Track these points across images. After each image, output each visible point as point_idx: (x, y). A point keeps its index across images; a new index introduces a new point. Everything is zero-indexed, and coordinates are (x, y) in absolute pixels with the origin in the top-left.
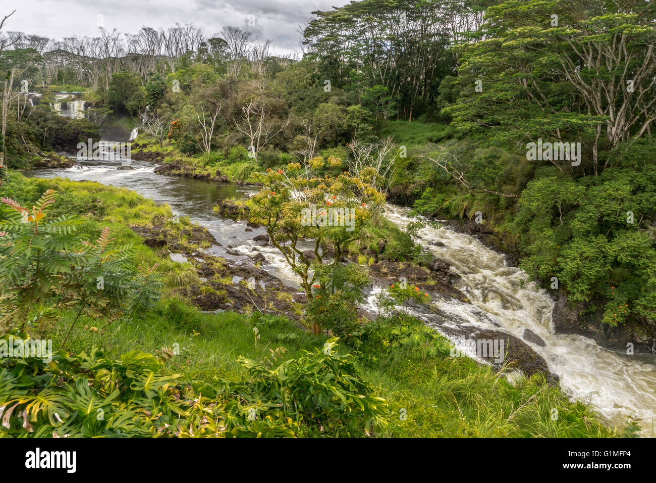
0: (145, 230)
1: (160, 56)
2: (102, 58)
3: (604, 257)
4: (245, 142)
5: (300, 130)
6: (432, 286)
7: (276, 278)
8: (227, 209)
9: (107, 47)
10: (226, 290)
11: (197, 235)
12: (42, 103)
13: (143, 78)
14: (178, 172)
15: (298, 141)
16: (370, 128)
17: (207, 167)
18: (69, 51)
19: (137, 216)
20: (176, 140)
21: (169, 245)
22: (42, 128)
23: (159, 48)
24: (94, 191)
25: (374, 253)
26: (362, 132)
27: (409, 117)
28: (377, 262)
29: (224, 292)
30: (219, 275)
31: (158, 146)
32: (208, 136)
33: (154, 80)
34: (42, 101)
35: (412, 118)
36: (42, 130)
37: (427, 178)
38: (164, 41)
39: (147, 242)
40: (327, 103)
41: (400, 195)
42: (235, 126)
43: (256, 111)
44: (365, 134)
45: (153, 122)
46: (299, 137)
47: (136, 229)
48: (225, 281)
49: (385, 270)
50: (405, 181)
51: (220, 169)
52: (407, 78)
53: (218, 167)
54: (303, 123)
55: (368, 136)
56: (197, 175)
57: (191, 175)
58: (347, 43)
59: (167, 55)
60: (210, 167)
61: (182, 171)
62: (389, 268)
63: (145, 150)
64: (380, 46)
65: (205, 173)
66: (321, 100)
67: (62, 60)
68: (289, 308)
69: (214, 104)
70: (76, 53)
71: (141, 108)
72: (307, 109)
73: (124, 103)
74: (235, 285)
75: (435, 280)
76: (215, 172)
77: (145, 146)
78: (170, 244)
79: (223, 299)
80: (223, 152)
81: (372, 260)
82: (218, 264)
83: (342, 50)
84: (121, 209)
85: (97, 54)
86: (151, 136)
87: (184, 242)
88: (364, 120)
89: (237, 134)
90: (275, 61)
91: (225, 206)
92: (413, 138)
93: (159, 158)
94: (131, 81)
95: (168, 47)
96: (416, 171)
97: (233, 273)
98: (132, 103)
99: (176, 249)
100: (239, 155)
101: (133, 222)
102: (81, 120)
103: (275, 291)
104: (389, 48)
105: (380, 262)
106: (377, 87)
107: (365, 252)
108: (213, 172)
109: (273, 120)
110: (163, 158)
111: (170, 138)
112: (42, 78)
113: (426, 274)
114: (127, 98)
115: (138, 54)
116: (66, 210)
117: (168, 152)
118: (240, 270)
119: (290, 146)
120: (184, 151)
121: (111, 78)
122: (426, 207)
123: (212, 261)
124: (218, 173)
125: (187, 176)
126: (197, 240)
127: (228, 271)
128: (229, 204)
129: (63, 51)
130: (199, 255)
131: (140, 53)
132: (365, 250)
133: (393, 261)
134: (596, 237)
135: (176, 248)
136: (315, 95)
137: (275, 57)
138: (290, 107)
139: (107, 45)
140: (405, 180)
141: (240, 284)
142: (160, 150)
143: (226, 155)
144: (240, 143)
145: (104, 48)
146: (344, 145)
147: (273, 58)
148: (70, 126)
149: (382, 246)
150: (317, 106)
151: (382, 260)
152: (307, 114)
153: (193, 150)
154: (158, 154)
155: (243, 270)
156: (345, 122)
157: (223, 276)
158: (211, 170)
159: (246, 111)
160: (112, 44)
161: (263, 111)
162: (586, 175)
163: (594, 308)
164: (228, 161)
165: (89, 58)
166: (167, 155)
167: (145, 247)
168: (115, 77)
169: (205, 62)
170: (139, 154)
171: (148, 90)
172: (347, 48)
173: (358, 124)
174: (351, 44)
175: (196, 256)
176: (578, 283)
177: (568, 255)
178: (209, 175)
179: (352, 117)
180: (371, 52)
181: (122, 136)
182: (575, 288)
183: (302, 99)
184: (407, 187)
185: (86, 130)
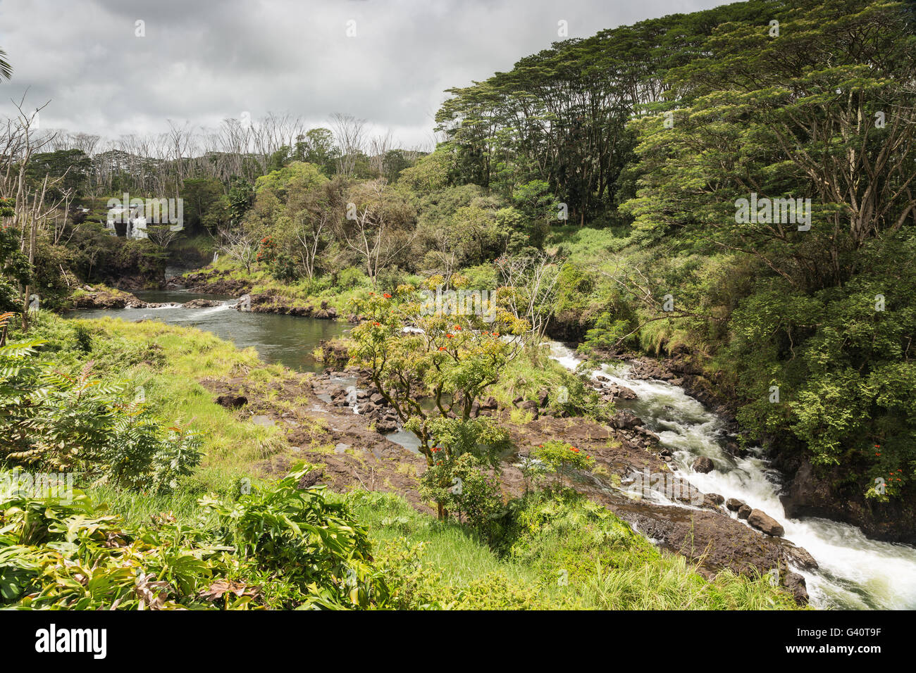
0: (219, 386)
1: (248, 154)
2: (171, 159)
3: (857, 399)
4: (360, 262)
5: (432, 244)
6: (614, 449)
7: (396, 444)
8: (333, 353)
9: (177, 145)
10: (326, 462)
11: (291, 389)
12: (90, 220)
13: (225, 184)
14: (269, 306)
15: (431, 258)
16: (526, 237)
17: (310, 297)
18: (128, 151)
19: (209, 365)
20: (268, 263)
21: (250, 404)
22: (87, 253)
23: (247, 144)
24: (154, 334)
25: (534, 406)
26: (515, 244)
27: (580, 220)
28: (536, 418)
29: (322, 465)
30: (317, 442)
31: (245, 272)
32: (310, 256)
33: (239, 185)
34: (89, 217)
35: (585, 221)
36: (87, 256)
37: (605, 302)
38: (253, 135)
39: (220, 401)
40: (469, 206)
41: (570, 326)
42: (346, 242)
43: (372, 221)
44: (520, 246)
45: (238, 241)
46: (432, 253)
47: (206, 383)
48: (326, 450)
49: (548, 430)
50: (575, 306)
51: (326, 299)
52: (576, 169)
53: (323, 297)
54: (437, 234)
55: (525, 248)
56: (295, 309)
57: (287, 309)
58: (493, 127)
59: (257, 152)
60: (313, 298)
61: (275, 305)
62: (553, 426)
63: (227, 279)
64: (538, 129)
65: (306, 306)
66: (460, 202)
67: (119, 165)
68: (412, 485)
69: (319, 214)
70: (136, 154)
71: (222, 223)
72: (442, 216)
73: (200, 217)
74: (339, 455)
75: (618, 441)
76: (320, 303)
77: (227, 272)
78: (253, 402)
79: (322, 476)
80: (330, 278)
81: (530, 415)
82: (317, 427)
83: (486, 136)
84: (190, 357)
85: (165, 155)
86: (236, 259)
87: (271, 398)
88: (519, 227)
89: (350, 252)
90: (400, 156)
91: (331, 349)
92: (586, 248)
93: (245, 288)
94: (209, 188)
95: (258, 143)
96: (592, 292)
97: (336, 439)
98: (210, 216)
99: (261, 408)
100: (352, 280)
101: (204, 374)
102: (141, 242)
103: (394, 463)
104: (548, 130)
105: (541, 418)
106: (534, 183)
107: (520, 404)
108: (317, 304)
109: (396, 232)
110: (251, 288)
111: (260, 260)
112: (91, 187)
113: (606, 433)
114: (203, 211)
115: (219, 153)
116: (112, 361)
117: (258, 279)
118: (347, 435)
119: (419, 265)
120: (278, 277)
121: (182, 184)
122: (602, 338)
123: (308, 424)
124: (324, 306)
125: (282, 311)
126: (290, 395)
127: (331, 436)
128: (336, 346)
129: (119, 152)
130: (291, 416)
131: (222, 151)
132: (520, 403)
133: (559, 417)
134: (843, 372)
135: (259, 408)
136: (452, 197)
137: (400, 151)
138: (419, 213)
139: (177, 142)
140: (576, 304)
141: (345, 455)
142: (247, 278)
143: (335, 282)
144: (353, 264)
145: (173, 147)
146: (492, 261)
147: (396, 152)
148: (126, 250)
149: (544, 396)
150: (455, 211)
151: (545, 414)
152: (443, 222)
153: (289, 276)
154: (244, 283)
155: (351, 435)
156: (493, 229)
157: (323, 442)
158: (314, 302)
159: (360, 222)
160: (184, 141)
161: (381, 221)
162: (825, 288)
163: (853, 476)
164: (337, 289)
165: (154, 159)
166: (257, 284)
167: (218, 407)
168: (187, 184)
169: (306, 161)
170: (218, 284)
171: (232, 199)
172: (494, 134)
173: (511, 233)
174: (499, 128)
175: (288, 417)
176: (822, 438)
177: (805, 398)
178: (311, 309)
179: (502, 224)
180: (525, 138)
181: (197, 261)
182: (820, 445)
183: (435, 203)
184: (579, 314)
185: (147, 254)
